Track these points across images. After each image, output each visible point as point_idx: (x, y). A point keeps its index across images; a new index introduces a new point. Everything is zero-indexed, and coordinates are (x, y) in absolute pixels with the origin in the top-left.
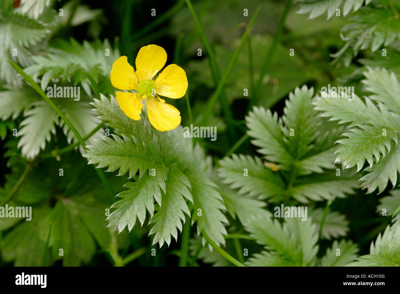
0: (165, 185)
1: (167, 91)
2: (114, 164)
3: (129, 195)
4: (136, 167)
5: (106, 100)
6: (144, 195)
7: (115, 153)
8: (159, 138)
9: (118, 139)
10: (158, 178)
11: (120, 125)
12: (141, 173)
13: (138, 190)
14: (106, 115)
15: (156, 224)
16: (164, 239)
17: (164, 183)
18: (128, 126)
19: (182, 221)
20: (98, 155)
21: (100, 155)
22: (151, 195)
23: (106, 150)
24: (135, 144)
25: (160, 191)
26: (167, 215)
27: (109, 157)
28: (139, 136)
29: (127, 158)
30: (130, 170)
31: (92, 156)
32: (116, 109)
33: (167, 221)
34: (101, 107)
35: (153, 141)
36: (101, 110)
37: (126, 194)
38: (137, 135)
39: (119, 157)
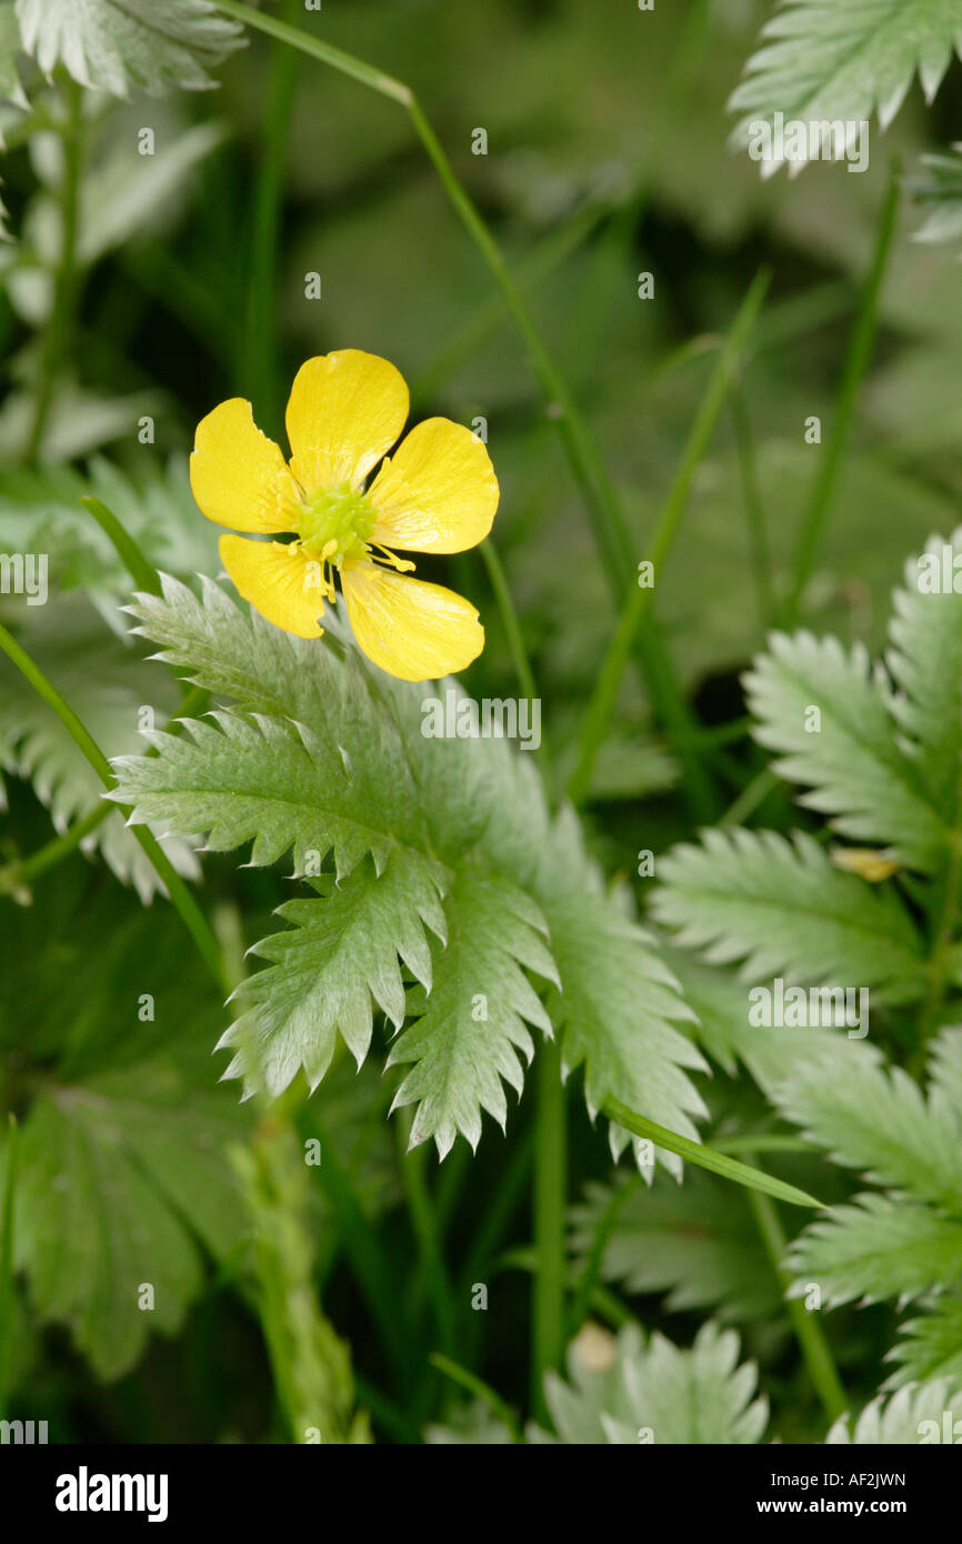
0: (442, 914)
1: (420, 530)
2: (231, 826)
3: (302, 950)
4: (322, 838)
5: (184, 595)
6: (360, 953)
7: (230, 785)
8: (404, 736)
9: (239, 728)
10: (412, 891)
11: (243, 685)
12: (343, 862)
13: (336, 932)
14: (185, 647)
15: (417, 1067)
16: (456, 1124)
17: (436, 908)
18: (280, 692)
19: (520, 1054)
20: (164, 790)
21: (171, 791)
22: (387, 952)
23: (194, 770)
24: (308, 754)
25: (423, 936)
26: (458, 1034)
27: (210, 797)
28: (325, 730)
29: (282, 805)
30: (296, 846)
31: (141, 797)
32: (225, 626)
33: (459, 1059)
34: (164, 622)
35: (382, 750)
36: (166, 632)
37: (288, 944)
38: (318, 722)
39: (249, 798)
